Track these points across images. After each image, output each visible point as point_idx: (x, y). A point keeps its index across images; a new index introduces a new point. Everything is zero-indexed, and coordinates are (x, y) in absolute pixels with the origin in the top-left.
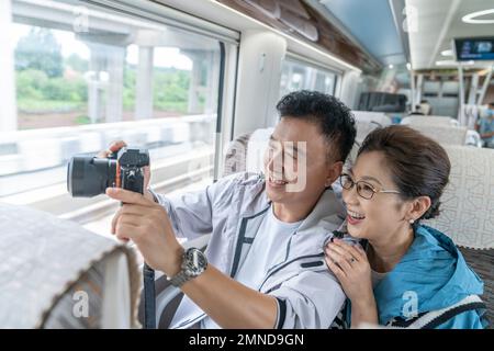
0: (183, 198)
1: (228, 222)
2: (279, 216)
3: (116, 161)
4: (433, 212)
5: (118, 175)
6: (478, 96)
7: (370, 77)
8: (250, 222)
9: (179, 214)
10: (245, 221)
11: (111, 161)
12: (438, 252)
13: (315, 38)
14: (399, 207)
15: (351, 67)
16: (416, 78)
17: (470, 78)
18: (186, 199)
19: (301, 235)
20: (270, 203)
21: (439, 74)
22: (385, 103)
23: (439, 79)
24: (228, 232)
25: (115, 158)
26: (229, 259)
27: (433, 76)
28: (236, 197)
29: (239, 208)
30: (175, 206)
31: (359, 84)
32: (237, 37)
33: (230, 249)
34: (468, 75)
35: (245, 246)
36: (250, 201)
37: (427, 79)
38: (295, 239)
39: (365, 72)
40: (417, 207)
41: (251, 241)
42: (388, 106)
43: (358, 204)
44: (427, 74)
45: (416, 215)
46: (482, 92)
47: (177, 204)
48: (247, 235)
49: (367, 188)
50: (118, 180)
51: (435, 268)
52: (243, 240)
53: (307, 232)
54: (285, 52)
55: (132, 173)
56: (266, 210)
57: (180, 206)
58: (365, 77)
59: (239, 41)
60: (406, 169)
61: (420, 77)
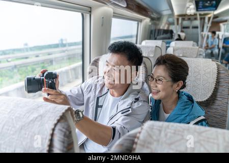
0: (71, 91)
1: (91, 99)
2: (113, 95)
3: (44, 78)
4: (184, 86)
5: (45, 83)
6: (207, 27)
7: (155, 21)
8: (100, 99)
9: (69, 97)
10: (98, 99)
11: (42, 78)
12: (187, 102)
13: (125, 5)
14: (172, 86)
15: (145, 18)
16: (178, 19)
17: (204, 18)
18: (72, 91)
19: (122, 102)
20: (108, 90)
21: (189, 17)
22: (163, 34)
23: (189, 19)
24: (91, 103)
25: (43, 76)
26: (93, 115)
27: (186, 18)
28: (93, 88)
29: (95, 93)
30: (67, 95)
31: (150, 25)
32: (90, 10)
33: (93, 111)
34: (203, 17)
35: (99, 109)
36: (99, 89)
37: (183, 19)
38: (120, 103)
39: (152, 19)
40: (178, 86)
41: (101, 106)
42: (165, 36)
43: (156, 87)
44: (184, 17)
45: (178, 88)
46: (209, 25)
47: (68, 93)
48: (99, 104)
49: (159, 80)
50: (45, 85)
51: (185, 109)
52: (98, 106)
53: (125, 100)
54: (113, 14)
55: (50, 82)
56: (107, 93)
57: (70, 94)
58: (152, 22)
59: (90, 12)
60: (174, 71)
61: (180, 19)
